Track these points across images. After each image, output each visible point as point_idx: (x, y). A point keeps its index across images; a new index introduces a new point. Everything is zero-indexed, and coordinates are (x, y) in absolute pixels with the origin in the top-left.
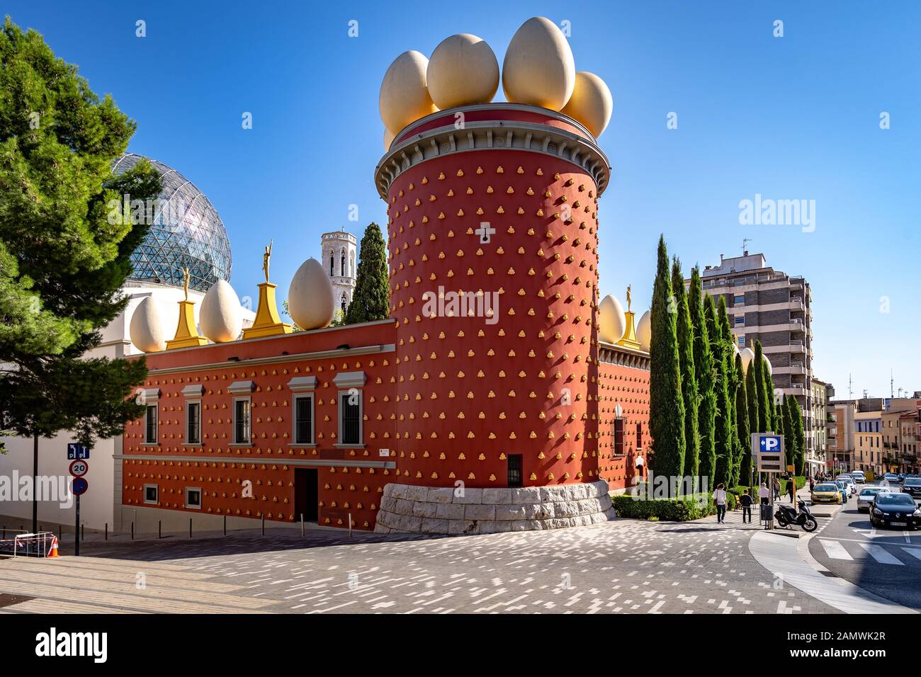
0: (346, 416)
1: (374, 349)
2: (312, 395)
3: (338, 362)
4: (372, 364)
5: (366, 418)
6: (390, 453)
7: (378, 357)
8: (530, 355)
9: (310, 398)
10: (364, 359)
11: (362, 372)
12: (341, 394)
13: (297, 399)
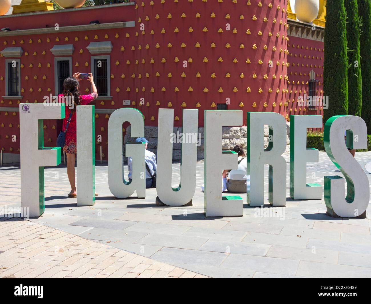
0: (97, 75)
1: (120, 24)
2: (70, 59)
3: (91, 33)
4: (117, 36)
5: (112, 77)
6: (131, 103)
7: (122, 31)
8: (233, 32)
9: (68, 61)
10: (111, 32)
11: (110, 42)
12: (93, 58)
13: (58, 62)
